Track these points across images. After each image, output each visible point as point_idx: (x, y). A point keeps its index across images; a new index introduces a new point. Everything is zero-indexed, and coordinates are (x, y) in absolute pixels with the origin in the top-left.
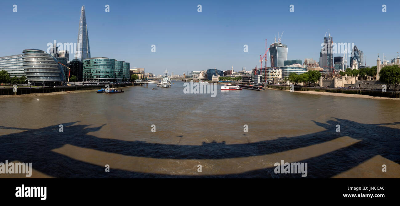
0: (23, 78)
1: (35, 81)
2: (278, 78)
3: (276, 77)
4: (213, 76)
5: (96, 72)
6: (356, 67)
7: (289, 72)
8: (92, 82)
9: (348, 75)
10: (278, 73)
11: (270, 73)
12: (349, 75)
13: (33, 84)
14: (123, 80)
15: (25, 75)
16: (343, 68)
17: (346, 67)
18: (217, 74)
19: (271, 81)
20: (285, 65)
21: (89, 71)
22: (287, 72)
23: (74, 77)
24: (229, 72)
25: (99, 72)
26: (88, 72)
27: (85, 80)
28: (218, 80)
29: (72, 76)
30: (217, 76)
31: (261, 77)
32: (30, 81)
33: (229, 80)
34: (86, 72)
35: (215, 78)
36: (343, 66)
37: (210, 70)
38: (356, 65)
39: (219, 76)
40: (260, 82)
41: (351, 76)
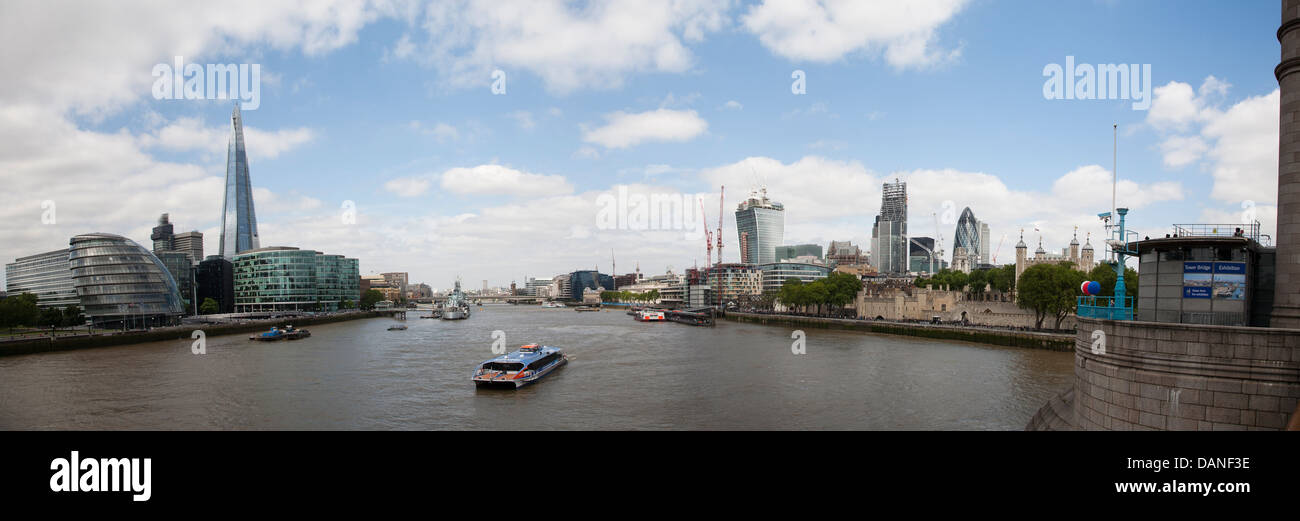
0: (72, 310)
1: (105, 317)
2: (753, 293)
3: (748, 290)
4: (587, 290)
5: (268, 287)
6: (966, 265)
7: (782, 278)
8: (257, 314)
9: (935, 287)
10: (752, 281)
11: (730, 279)
12: (939, 288)
13: (100, 326)
14: (341, 306)
15: (78, 301)
16: (932, 268)
17: (940, 267)
18: (597, 283)
19: (734, 301)
20: (778, 259)
21: (249, 286)
22: (776, 278)
23: (209, 302)
24: (630, 280)
25: (276, 287)
26: (247, 288)
27: (240, 309)
28: (599, 301)
29: (206, 299)
30: (595, 289)
31: (708, 290)
32: (94, 318)
33: (627, 299)
34: (241, 289)
35: (591, 294)
36: (932, 262)
37: (578, 273)
38: (966, 262)
39: (601, 289)
40: (705, 304)
41: (944, 288)
